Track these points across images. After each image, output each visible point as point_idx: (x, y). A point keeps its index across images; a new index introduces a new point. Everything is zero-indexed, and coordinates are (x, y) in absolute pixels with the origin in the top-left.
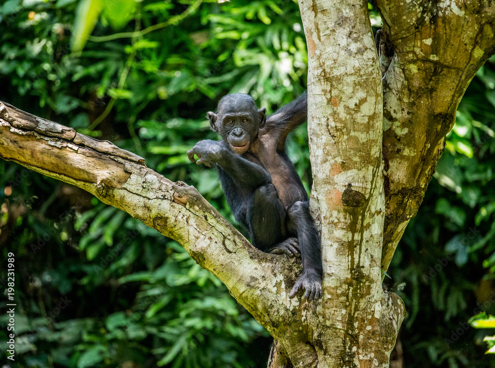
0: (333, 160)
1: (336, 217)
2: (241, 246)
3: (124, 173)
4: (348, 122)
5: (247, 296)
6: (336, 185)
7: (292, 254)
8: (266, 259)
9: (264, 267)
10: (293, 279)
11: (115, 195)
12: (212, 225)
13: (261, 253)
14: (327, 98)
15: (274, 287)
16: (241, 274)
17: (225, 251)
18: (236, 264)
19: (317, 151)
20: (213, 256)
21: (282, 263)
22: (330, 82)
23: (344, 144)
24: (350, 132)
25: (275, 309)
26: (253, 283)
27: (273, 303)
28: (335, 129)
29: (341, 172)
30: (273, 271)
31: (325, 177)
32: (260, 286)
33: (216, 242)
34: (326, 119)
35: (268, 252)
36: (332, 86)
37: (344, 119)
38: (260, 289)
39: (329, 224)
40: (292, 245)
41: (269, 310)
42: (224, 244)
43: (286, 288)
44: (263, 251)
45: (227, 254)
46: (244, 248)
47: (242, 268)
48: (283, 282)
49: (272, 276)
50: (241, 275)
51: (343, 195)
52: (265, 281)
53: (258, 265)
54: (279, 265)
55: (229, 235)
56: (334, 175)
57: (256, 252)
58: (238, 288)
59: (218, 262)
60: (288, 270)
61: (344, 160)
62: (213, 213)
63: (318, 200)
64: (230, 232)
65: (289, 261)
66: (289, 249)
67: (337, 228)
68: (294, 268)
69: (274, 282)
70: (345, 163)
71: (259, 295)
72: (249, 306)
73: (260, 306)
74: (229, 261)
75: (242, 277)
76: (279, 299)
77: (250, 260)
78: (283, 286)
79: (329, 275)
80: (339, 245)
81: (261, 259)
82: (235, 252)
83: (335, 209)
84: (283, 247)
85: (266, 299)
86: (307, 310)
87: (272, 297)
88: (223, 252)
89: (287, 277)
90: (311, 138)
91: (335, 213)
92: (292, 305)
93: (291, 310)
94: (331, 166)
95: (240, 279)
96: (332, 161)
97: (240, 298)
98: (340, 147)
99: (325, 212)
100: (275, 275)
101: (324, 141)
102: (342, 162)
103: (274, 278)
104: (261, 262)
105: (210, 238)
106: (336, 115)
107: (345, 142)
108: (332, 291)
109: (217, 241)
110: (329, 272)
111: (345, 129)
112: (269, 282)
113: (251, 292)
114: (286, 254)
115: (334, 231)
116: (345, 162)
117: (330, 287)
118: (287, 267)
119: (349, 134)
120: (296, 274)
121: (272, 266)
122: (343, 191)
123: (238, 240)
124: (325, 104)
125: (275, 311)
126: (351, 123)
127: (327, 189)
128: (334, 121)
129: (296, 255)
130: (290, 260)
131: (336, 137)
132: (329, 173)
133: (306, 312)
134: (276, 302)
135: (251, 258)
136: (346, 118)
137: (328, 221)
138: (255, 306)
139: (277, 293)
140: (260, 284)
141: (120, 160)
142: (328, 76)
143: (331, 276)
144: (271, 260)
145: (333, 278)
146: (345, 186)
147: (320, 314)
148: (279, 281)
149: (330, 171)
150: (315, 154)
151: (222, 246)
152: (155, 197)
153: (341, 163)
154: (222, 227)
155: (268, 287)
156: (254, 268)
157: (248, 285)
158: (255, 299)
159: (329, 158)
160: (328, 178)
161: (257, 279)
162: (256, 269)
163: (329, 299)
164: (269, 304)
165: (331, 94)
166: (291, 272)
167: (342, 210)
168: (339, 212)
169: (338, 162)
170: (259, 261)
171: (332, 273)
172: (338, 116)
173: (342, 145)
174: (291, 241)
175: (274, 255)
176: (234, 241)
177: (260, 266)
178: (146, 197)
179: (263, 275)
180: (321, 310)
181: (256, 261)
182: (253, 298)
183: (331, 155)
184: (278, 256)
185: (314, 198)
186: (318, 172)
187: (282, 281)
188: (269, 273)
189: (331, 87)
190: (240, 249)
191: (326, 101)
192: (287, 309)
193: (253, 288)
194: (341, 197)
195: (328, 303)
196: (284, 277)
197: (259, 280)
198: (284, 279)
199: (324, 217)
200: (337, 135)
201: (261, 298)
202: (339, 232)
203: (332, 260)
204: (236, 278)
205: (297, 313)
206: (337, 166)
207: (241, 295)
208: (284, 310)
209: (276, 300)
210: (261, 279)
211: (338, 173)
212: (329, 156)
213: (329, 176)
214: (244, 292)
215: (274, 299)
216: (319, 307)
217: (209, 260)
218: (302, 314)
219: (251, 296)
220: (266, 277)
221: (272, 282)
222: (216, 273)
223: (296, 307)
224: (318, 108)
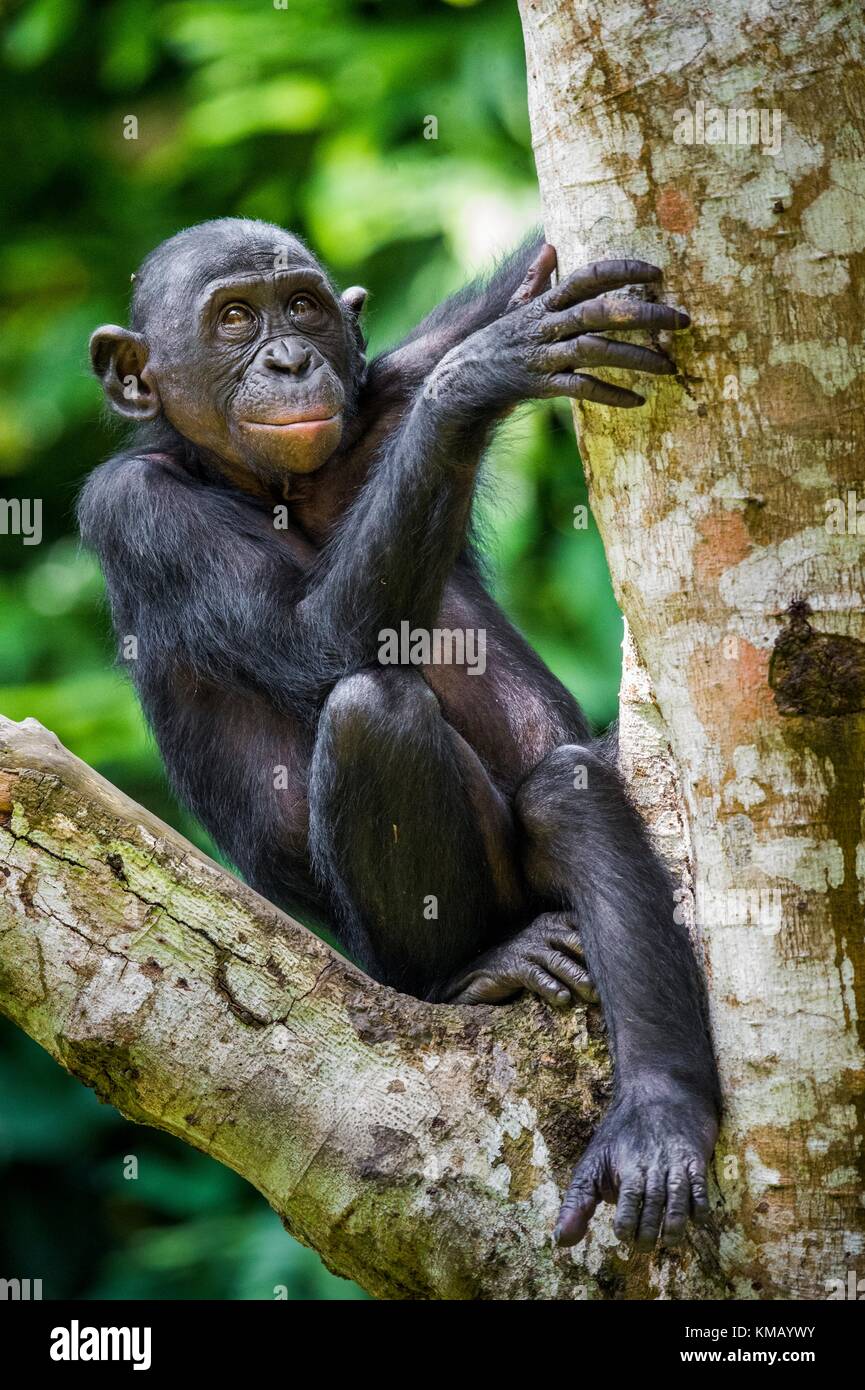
0: (704, 500)
1: (754, 779)
2: (308, 983)
4: (754, 299)
5: (369, 1231)
6: (734, 618)
7: (564, 994)
8: (442, 1032)
9: (433, 1074)
10: (586, 1113)
12: (153, 898)
13: (411, 1008)
14: (634, 197)
15: (495, 1165)
16: (324, 1122)
17: (231, 1020)
18: (296, 1076)
19: (621, 464)
20: (176, 1054)
21: (522, 1045)
22: (638, 113)
23: (744, 410)
24: (767, 349)
25: (516, 1275)
26: (389, 1159)
27: (501, 1246)
28: (691, 342)
29: (746, 551)
30: (480, 1087)
31: (677, 589)
32: (425, 1172)
33: (183, 983)
35: (448, 1001)
36: (650, 131)
37: (728, 287)
38: (427, 1185)
39: (722, 815)
40: (555, 946)
41: (486, 1283)
42: (221, 985)
43: (555, 1162)
44: (421, 997)
45: (244, 1033)
46: (326, 992)
47: (327, 1094)
48: (538, 1134)
49: (482, 1113)
50: (326, 1127)
51: (772, 663)
52: (447, 1149)
53: (404, 1067)
54: (507, 1054)
55: (242, 939)
56: (715, 573)
57: (386, 1004)
58: (319, 1193)
59: (204, 1080)
60: (557, 1072)
61: (757, 489)
62: (150, 840)
63: (657, 707)
64: (244, 923)
65: (552, 1029)
66: (545, 969)
67: (765, 834)
68: (584, 1059)
69: (494, 1142)
70: (762, 505)
71: (428, 1214)
72: (387, 1276)
73: (436, 1273)
74: (258, 1066)
75: (330, 1136)
76: (528, 1224)
77: (363, 1048)
78: (541, 1154)
79: (762, 1069)
80: (786, 914)
81: (416, 1037)
82: (283, 1021)
83: (743, 739)
84: (518, 959)
85: (460, 1229)
86: (674, 1257)
87: (493, 1219)
88: (220, 1027)
89: (555, 1108)
91: (746, 760)
92: (594, 1245)
93: (594, 1271)
94: (698, 529)
95: (323, 1151)
96: (700, 504)
97: (335, 1246)
98: (729, 429)
99: (697, 761)
100: (494, 1107)
102: (750, 502)
103: (491, 1120)
104: (419, 1053)
105: (152, 967)
106: (689, 275)
107: (747, 399)
108: (780, 1145)
109: (184, 974)
110: (754, 1054)
111: (742, 335)
112: (468, 1145)
113: (387, 1205)
114: (538, 998)
115: (756, 850)
116: (760, 498)
117: (770, 1127)
118: (545, 1059)
119: (765, 360)
120: (595, 1086)
121: (476, 1065)
122: (771, 644)
123: (288, 958)
124: (630, 227)
125: (515, 1286)
126: (768, 302)
127: (690, 646)
129: (584, 992)
130: (559, 1021)
131: (700, 380)
132: (690, 567)
133: (672, 1272)
134: (515, 1237)
135: (366, 1036)
136: (738, 281)
137: (718, 804)
138: (413, 1274)
139: (515, 1194)
140: (424, 1159)
142: (624, 84)
143: (768, 1072)
144: (468, 1038)
145: (778, 1078)
146: (778, 617)
147: (738, 1270)
148: (515, 1133)
149: (695, 552)
150: (610, 479)
151: (214, 998)
153: (743, 507)
154: (202, 903)
155: (469, 1169)
156: (383, 1084)
157: (368, 1174)
158: (408, 1237)
159: (684, 489)
160: (689, 588)
161: (406, 1139)
162: (396, 1088)
163: (774, 1188)
164: (483, 1252)
165: (650, 170)
166: (572, 1080)
167: (779, 738)
168: (764, 748)
169: (729, 506)
170: (408, 1049)
171: (773, 1060)
172: (699, 276)
173: (736, 417)
174: (550, 926)
175: (480, 1010)
176: (272, 966)
177: (415, 1074)
179: (433, 1114)
180: (743, 1251)
181: (393, 1047)
182: (399, 1236)
183: (691, 477)
184: (499, 1011)
185: (638, 702)
186: (639, 567)
187: (531, 1134)
188: (462, 1100)
189: (646, 136)
190: (307, 1002)
191: (628, 212)
192: (575, 1267)
193: (393, 1184)
194: (766, 672)
195: (772, 1209)
196: (540, 1112)
197: (415, 1140)
198: (540, 1120)
199: (696, 785)
200: (706, 369)
201: (440, 1231)
202: (777, 848)
203: (761, 991)
204: (304, 1147)
205: (628, 1278)
206: (724, 523)
207: (339, 1226)
208: (561, 1274)
209: (516, 1228)
210: (428, 1137)
211: (734, 558)
212: (680, 481)
213: (693, 580)
214: (350, 1212)
215: (502, 1224)
216: (732, 1234)
217: (160, 1075)
218: (653, 1281)
219: (390, 1225)
220: (450, 1123)
221: (483, 1143)
222: (200, 1137)
223: (619, 1253)
224: (597, 251)
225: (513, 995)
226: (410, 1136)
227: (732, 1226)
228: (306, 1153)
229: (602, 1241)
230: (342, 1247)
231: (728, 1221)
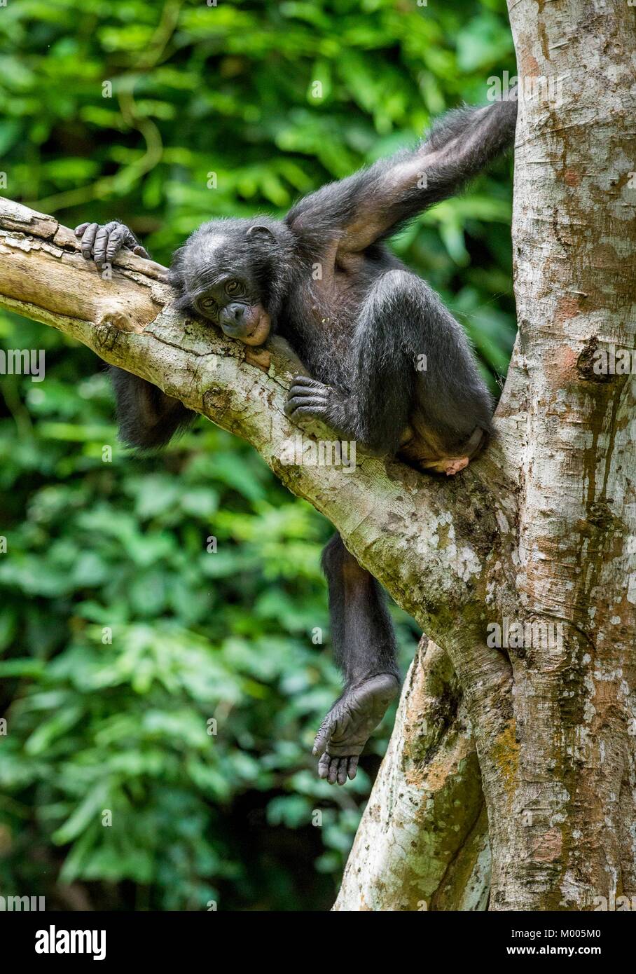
0: (563, 292)
1: (564, 402)
3: (151, 305)
4: (597, 217)
5: (381, 551)
6: (567, 339)
8: (420, 481)
9: (414, 496)
10: (471, 521)
11: (132, 345)
14: (556, 170)
15: (433, 535)
16: (370, 507)
18: (362, 488)
19: (531, 274)
20: (317, 471)
21: (450, 491)
22: (564, 138)
23: (585, 259)
24: (599, 237)
25: (435, 577)
26: (393, 525)
27: (431, 566)
28: (569, 230)
29: (577, 314)
30: (432, 504)
31: (546, 324)
32: (407, 532)
34: (551, 212)
36: (567, 146)
37: (588, 211)
38: (406, 537)
39: (548, 415)
41: (423, 579)
43: (457, 538)
47: (373, 496)
48: (452, 526)
49: (431, 514)
50: (370, 509)
51: (579, 358)
52: (416, 524)
53: (403, 491)
54: (444, 494)
56: (562, 320)
58: (363, 534)
59: (327, 483)
60: (463, 503)
61: (585, 291)
63: (526, 370)
65: (464, 487)
67: (564, 424)
68: (474, 500)
69: (434, 526)
70: (585, 297)
71: (405, 548)
72: (384, 570)
73: (404, 571)
74: (349, 481)
75: (371, 513)
76: (443, 559)
77: (388, 481)
78: (452, 533)
79: (545, 514)
80: (567, 456)
81: (410, 481)
82: (360, 466)
83: (563, 387)
85: (417, 556)
86: (497, 581)
87: (430, 555)
89: (460, 517)
90: (519, 249)
91: (562, 395)
92: (467, 571)
93: (466, 580)
94: (559, 303)
95: (368, 518)
96: (561, 293)
97: (365, 555)
98: (578, 266)
99: (541, 392)
100: (437, 513)
101: (546, 253)
102: (581, 295)
103: (435, 517)
104: (410, 487)
105: (313, 437)
106: (573, 203)
107: (587, 255)
108: (548, 544)
110: (544, 508)
111: (590, 230)
112: (424, 525)
113: (390, 542)
115: (559, 430)
116: (586, 294)
117: (545, 537)
118: (459, 498)
119: (597, 241)
120: (477, 511)
121: (432, 496)
122: (580, 352)
124: (552, 182)
125: (434, 581)
126: (603, 219)
127: (547, 348)
128: (568, 214)
130: (467, 484)
131: (569, 245)
132: (552, 317)
133: (495, 586)
134: (437, 563)
135: (391, 477)
136: (592, 209)
137: (547, 410)
138: (394, 571)
139: (440, 547)
140: (407, 527)
141: (143, 279)
142: (560, 126)
143: (548, 516)
144: (429, 486)
145: (552, 519)
146: (585, 341)
147: (522, 589)
148: (443, 524)
149: (556, 311)
150: (525, 279)
152: (210, 351)
153: (578, 297)
155: (423, 534)
156: (395, 496)
157: (384, 530)
158: (395, 556)
159: (556, 286)
160: (551, 325)
161: (400, 519)
162: (399, 499)
163: (542, 560)
164: (423, 567)
165: (565, 161)
166: (468, 507)
167: (576, 388)
168: (570, 391)
169: (573, 296)
170: (406, 485)
171: (550, 511)
172: (577, 204)
173: (582, 261)
177: (407, 494)
178: (192, 352)
179: (413, 511)
180: (526, 582)
181: (400, 483)
182: (392, 555)
183: (560, 282)
185: (518, 368)
186: (531, 314)
187: (449, 525)
188: (425, 507)
189: (566, 147)
190: (370, 460)
191: (553, 176)
192: (459, 578)
193: (393, 535)
194: (576, 362)
195: (540, 568)
196: (455, 518)
197: (404, 520)
198: (453, 520)
199: (539, 402)
200: (573, 241)
201: (409, 556)
202: (568, 430)
203: (552, 484)
204: (361, 515)
205: (478, 586)
206: (569, 302)
207: (369, 548)
208: (453, 579)
209: (438, 559)
210: (409, 519)
211: (571, 316)
212: (554, 283)
213: (553, 322)
214: (374, 543)
215: (433, 557)
216: (522, 576)
217: (309, 478)
218: (487, 589)
219: (389, 550)
220: (419, 516)
221: (430, 526)
222: (320, 505)
223: (476, 576)
224: (538, 189)
226: (403, 518)
227: (522, 572)
228: (361, 518)
229: (471, 570)
230: (368, 556)
231: (521, 571)
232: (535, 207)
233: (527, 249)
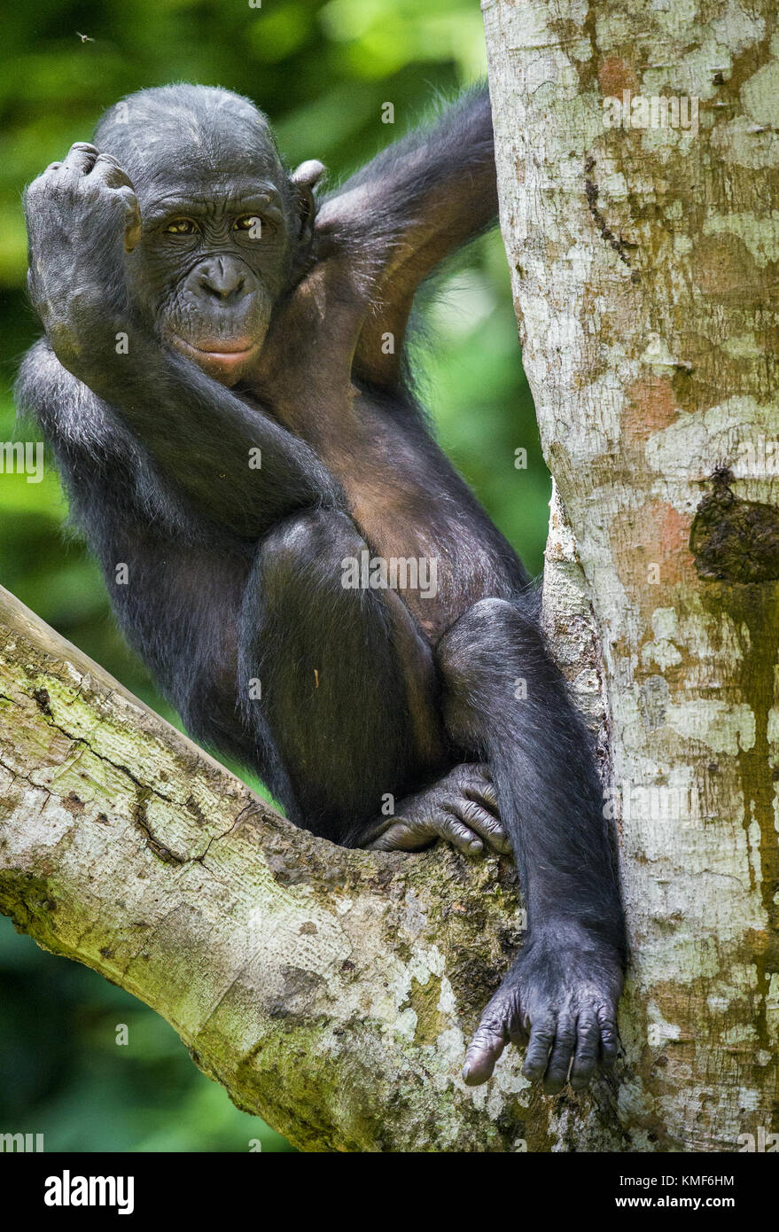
0: (635, 365)
1: (672, 641)
2: (227, 823)
4: (691, 171)
5: (276, 1068)
6: (659, 482)
7: (478, 843)
8: (356, 876)
9: (345, 918)
10: (493, 963)
12: (77, 733)
13: (327, 850)
14: (578, 63)
15: (402, 1009)
16: (236, 961)
17: (149, 856)
18: (210, 914)
19: (555, 328)
20: (93, 888)
21: (434, 892)
23: (677, 278)
24: (702, 218)
25: (418, 1117)
26: (298, 999)
27: (404, 1090)
28: (627, 208)
29: (673, 417)
30: (391, 932)
31: (604, 451)
32: (333, 1013)
33: (103, 818)
34: (579, 166)
35: (363, 847)
37: (666, 156)
38: (335, 1025)
39: (639, 675)
40: (469, 796)
41: (389, 1124)
42: (141, 821)
43: (461, 1009)
44: (337, 841)
45: (161, 869)
46: (244, 833)
47: (241, 933)
48: (445, 984)
49: (391, 958)
50: (238, 965)
51: (694, 528)
52: (356, 989)
53: (318, 909)
54: (419, 902)
55: (164, 777)
56: (642, 437)
57: (303, 847)
58: (227, 1030)
59: (120, 915)
60: (467, 920)
61: (686, 355)
62: (77, 677)
63: (581, 566)
64: (166, 762)
65: (465, 879)
66: (460, 819)
67: (680, 696)
68: (495, 909)
69: (402, 987)
70: (690, 372)
71: (334, 1054)
72: (291, 1113)
73: (340, 1112)
74: (174, 903)
75: (242, 974)
76: (432, 1068)
77: (278, 889)
78: (447, 1000)
79: (666, 926)
80: (697, 773)
81: (331, 880)
82: (200, 860)
83: (663, 602)
84: (430, 810)
85: (365, 1071)
86: (573, 1106)
87: (398, 1062)
88: (138, 862)
89: (463, 955)
90: (519, 269)
91: (665, 622)
92: (495, 1091)
93: (494, 1116)
94: (627, 394)
95: (234, 988)
96: (630, 369)
97: (242, 1082)
98: (662, 296)
99: (617, 621)
100: (404, 952)
101: (580, 273)
102: (679, 368)
103: (400, 965)
104: (332, 896)
105: (73, 801)
106: (628, 142)
107: (681, 267)
108: (682, 1000)
109: (105, 809)
110: (660, 910)
111: (678, 204)
112: (376, 988)
113: (295, 1043)
114: (452, 847)
115: (671, 712)
116: (689, 365)
117: (672, 982)
118: (456, 907)
119: (699, 229)
120: (504, 936)
121: (388, 910)
122: (693, 509)
123: (207, 799)
124: (572, 92)
125: (416, 1128)
126: (703, 173)
127: (615, 509)
128: (620, 169)
129: (497, 843)
130: (471, 870)
131: (634, 247)
132: (617, 430)
133: (570, 1121)
134: (419, 1081)
135: (281, 878)
136: (676, 150)
137: (635, 664)
138: (318, 1112)
139: (421, 1039)
140: (333, 1000)
143: (673, 929)
144: (382, 883)
145: (683, 935)
146: (702, 483)
147: (634, 1121)
148: (423, 978)
149: (623, 416)
150: (543, 340)
151: (134, 834)
153: (671, 373)
154: (126, 740)
155: (376, 1011)
156: (296, 925)
157: (277, 1014)
158: (313, 1076)
159: (615, 353)
160: (616, 451)
161: (315, 980)
162: (308, 929)
163: (674, 1043)
164: (386, 1094)
165: (594, 37)
166: (481, 929)
167: (697, 602)
168: (682, 612)
169: (658, 372)
170: (322, 892)
171: (678, 917)
172: (638, 143)
173: (669, 284)
175: (395, 857)
176: (192, 805)
177: (328, 917)
179: (344, 957)
180: (641, 1102)
181: (307, 889)
182: (305, 1075)
183: (622, 341)
184: (413, 859)
185: (564, 561)
186: (568, 428)
187: (438, 980)
188: (373, 945)
189: (590, 3)
190: (224, 842)
191: (570, 77)
192: (476, 1112)
193: (301, 1024)
194: (688, 537)
195: (671, 1063)
196: (449, 959)
197: (325, 982)
198: (449, 966)
199: (615, 645)
200: (641, 236)
201: (345, 1072)
202: (691, 710)
203: (669, 849)
204: (216, 983)
205: (527, 1125)
206: (652, 388)
207: (246, 1063)
208: (462, 1118)
209: (420, 1071)
210: (338, 978)
211: (661, 423)
212: (611, 345)
213: (620, 443)
214: (258, 1049)
215: (406, 1067)
216: (631, 1086)
217: (77, 907)
218: (552, 1129)
219: (297, 1064)
220: (360, 966)
221: (390, 987)
222: (115, 970)
223: (520, 1100)
224: (540, 114)
225: (427, 843)
226: (320, 977)
227: (631, 1078)
228: (217, 990)
229: (504, 1088)
230: (249, 1084)
231: (628, 1073)
232: (540, 160)
233: (537, 268)
